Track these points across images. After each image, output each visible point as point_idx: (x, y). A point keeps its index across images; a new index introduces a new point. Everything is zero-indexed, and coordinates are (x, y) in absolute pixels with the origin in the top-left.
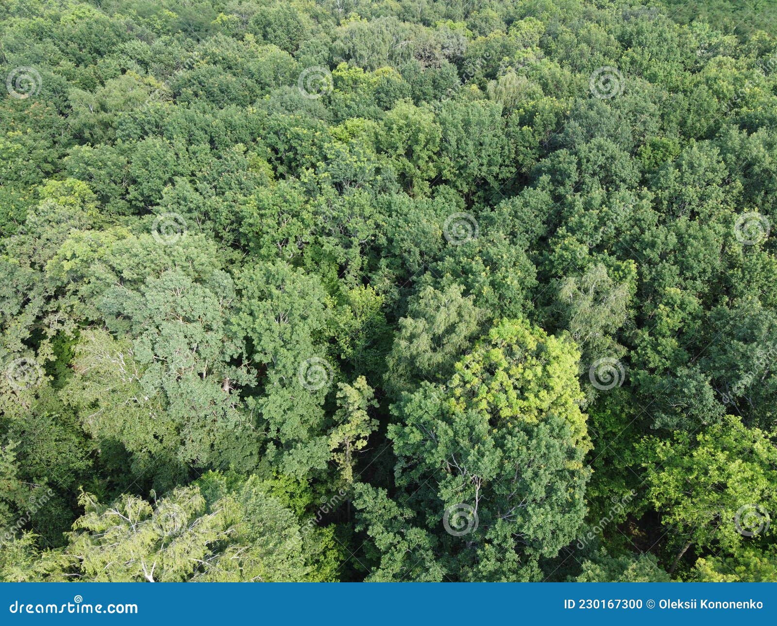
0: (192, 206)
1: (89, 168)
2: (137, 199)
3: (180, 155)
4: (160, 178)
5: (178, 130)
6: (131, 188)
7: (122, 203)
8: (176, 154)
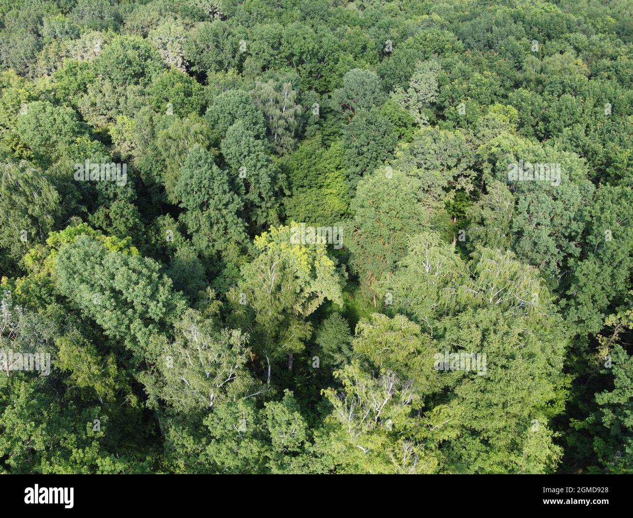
0: (581, 143)
1: (523, 103)
2: (541, 131)
3: (586, 112)
4: (565, 122)
5: (592, 95)
6: (541, 123)
7: (531, 130)
8: (583, 110)
